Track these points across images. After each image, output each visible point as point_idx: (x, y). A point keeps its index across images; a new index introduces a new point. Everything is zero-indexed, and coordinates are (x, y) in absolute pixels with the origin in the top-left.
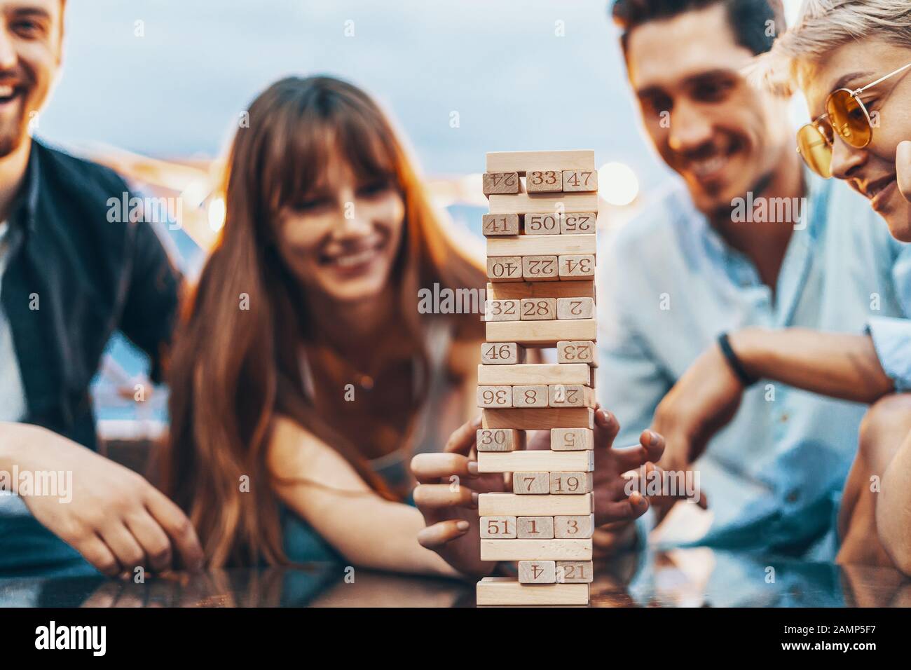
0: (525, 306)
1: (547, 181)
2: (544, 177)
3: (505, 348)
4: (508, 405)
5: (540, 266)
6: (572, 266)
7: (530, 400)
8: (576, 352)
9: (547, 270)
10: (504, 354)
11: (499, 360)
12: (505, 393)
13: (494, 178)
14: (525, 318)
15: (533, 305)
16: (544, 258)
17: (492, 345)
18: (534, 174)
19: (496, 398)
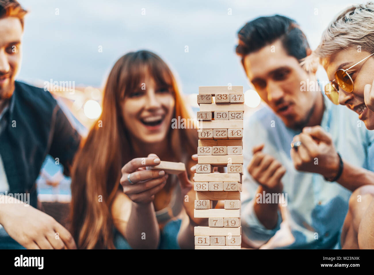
0: (214, 149)
1: (223, 98)
2: (223, 97)
3: (206, 167)
4: (207, 190)
5: (220, 133)
6: (234, 133)
7: (216, 188)
8: (235, 168)
9: (223, 135)
10: (205, 169)
11: (203, 171)
12: (206, 185)
13: (202, 97)
14: (214, 154)
15: (218, 149)
16: (222, 130)
17: (200, 165)
18: (218, 95)
19: (202, 187)
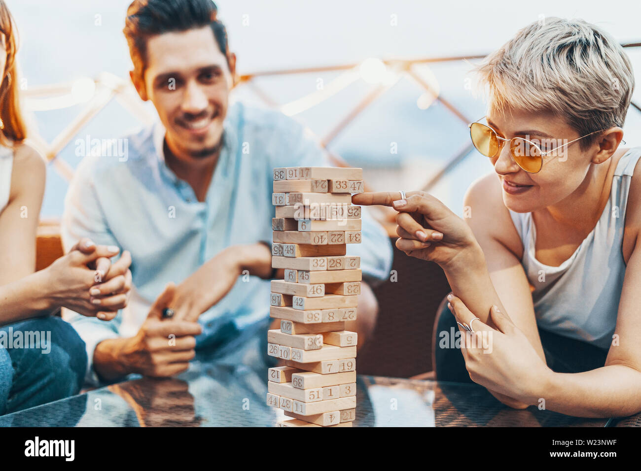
0: (330, 262)
1: (343, 187)
2: (342, 185)
3: (319, 287)
4: (320, 321)
5: (336, 238)
6: (352, 238)
7: (331, 318)
8: (353, 288)
9: (340, 240)
10: (319, 291)
11: (316, 295)
12: (319, 314)
13: (316, 183)
14: (329, 269)
15: (334, 261)
16: (338, 233)
17: (313, 286)
18: (337, 182)
19: (314, 317)
